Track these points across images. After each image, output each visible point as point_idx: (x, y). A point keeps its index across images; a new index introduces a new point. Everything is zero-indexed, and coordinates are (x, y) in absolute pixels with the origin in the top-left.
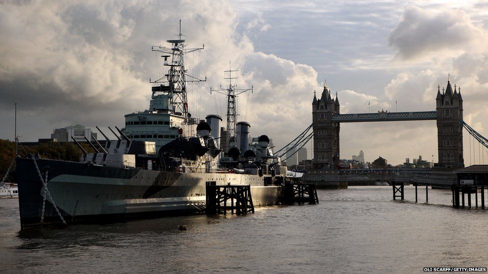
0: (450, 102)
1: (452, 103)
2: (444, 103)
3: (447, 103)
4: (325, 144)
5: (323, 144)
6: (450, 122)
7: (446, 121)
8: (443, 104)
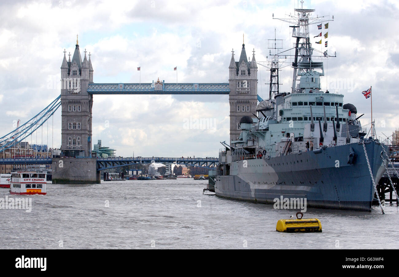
0: (247, 72)
1: (249, 73)
2: (240, 72)
3: (243, 73)
4: (77, 123)
5: (75, 124)
6: (246, 97)
7: (241, 97)
8: (237, 74)
